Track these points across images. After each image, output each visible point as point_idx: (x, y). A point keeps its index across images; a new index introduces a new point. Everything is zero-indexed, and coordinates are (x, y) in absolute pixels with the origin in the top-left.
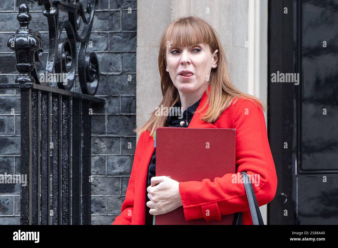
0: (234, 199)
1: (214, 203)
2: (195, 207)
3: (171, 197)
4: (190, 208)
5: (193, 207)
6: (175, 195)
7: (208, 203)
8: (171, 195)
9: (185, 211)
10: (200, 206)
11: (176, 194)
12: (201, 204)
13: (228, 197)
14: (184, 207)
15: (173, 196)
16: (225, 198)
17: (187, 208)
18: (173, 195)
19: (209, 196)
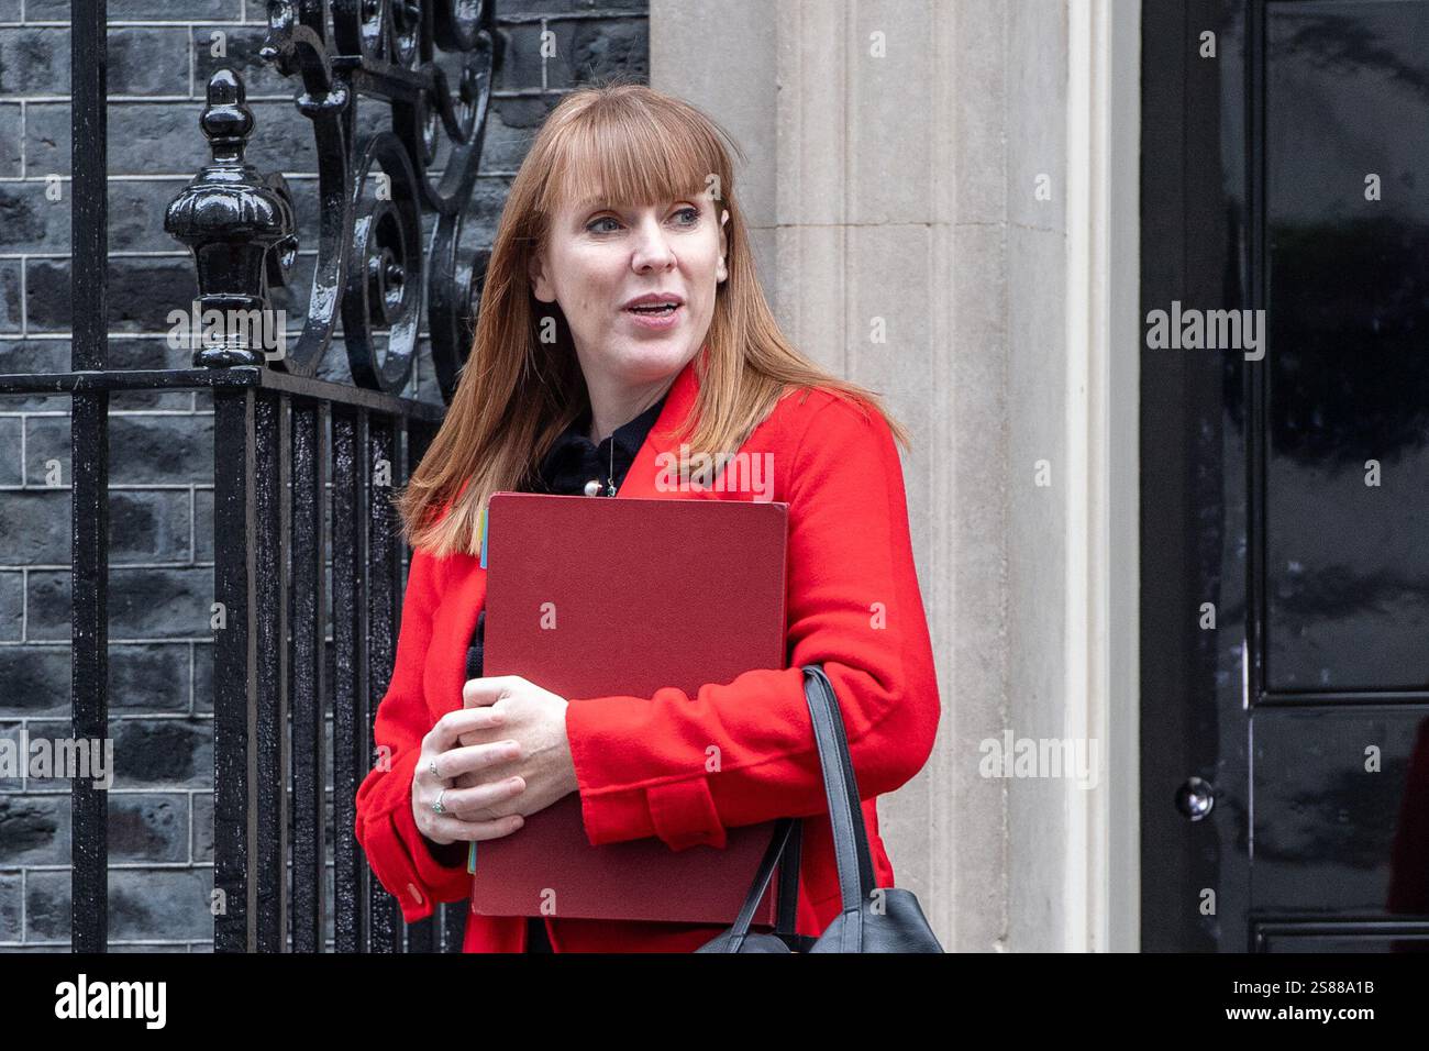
0: (769, 765)
1: (694, 779)
2: (623, 792)
3: (535, 754)
4: (606, 795)
5: (616, 793)
6: (551, 749)
7: (672, 778)
8: (536, 747)
9: (587, 810)
10: (643, 791)
11: (553, 744)
12: (646, 782)
13: (747, 758)
14: (584, 793)
15: (543, 752)
16: (736, 761)
17: (593, 797)
18: (544, 747)
19: (675, 750)
